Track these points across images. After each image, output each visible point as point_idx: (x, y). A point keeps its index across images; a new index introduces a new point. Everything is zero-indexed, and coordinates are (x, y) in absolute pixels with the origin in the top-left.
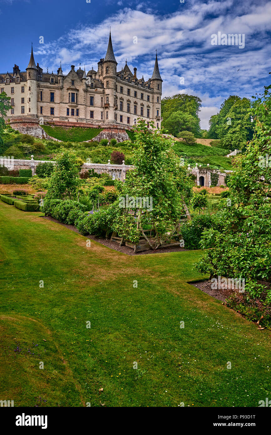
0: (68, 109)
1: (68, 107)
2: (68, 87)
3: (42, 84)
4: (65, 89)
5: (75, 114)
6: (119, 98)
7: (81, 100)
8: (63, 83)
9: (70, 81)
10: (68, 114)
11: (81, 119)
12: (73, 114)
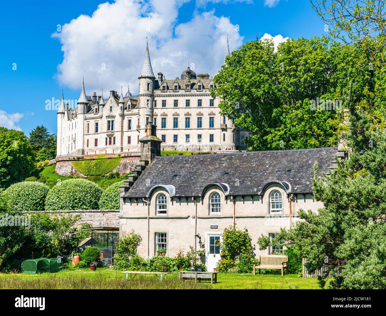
0: (106, 138)
1: (107, 137)
2: (108, 115)
3: (88, 116)
4: (104, 117)
5: (112, 142)
6: (159, 115)
7: (117, 126)
8: (102, 111)
9: (109, 108)
10: (106, 144)
11: (117, 148)
12: (110, 143)
